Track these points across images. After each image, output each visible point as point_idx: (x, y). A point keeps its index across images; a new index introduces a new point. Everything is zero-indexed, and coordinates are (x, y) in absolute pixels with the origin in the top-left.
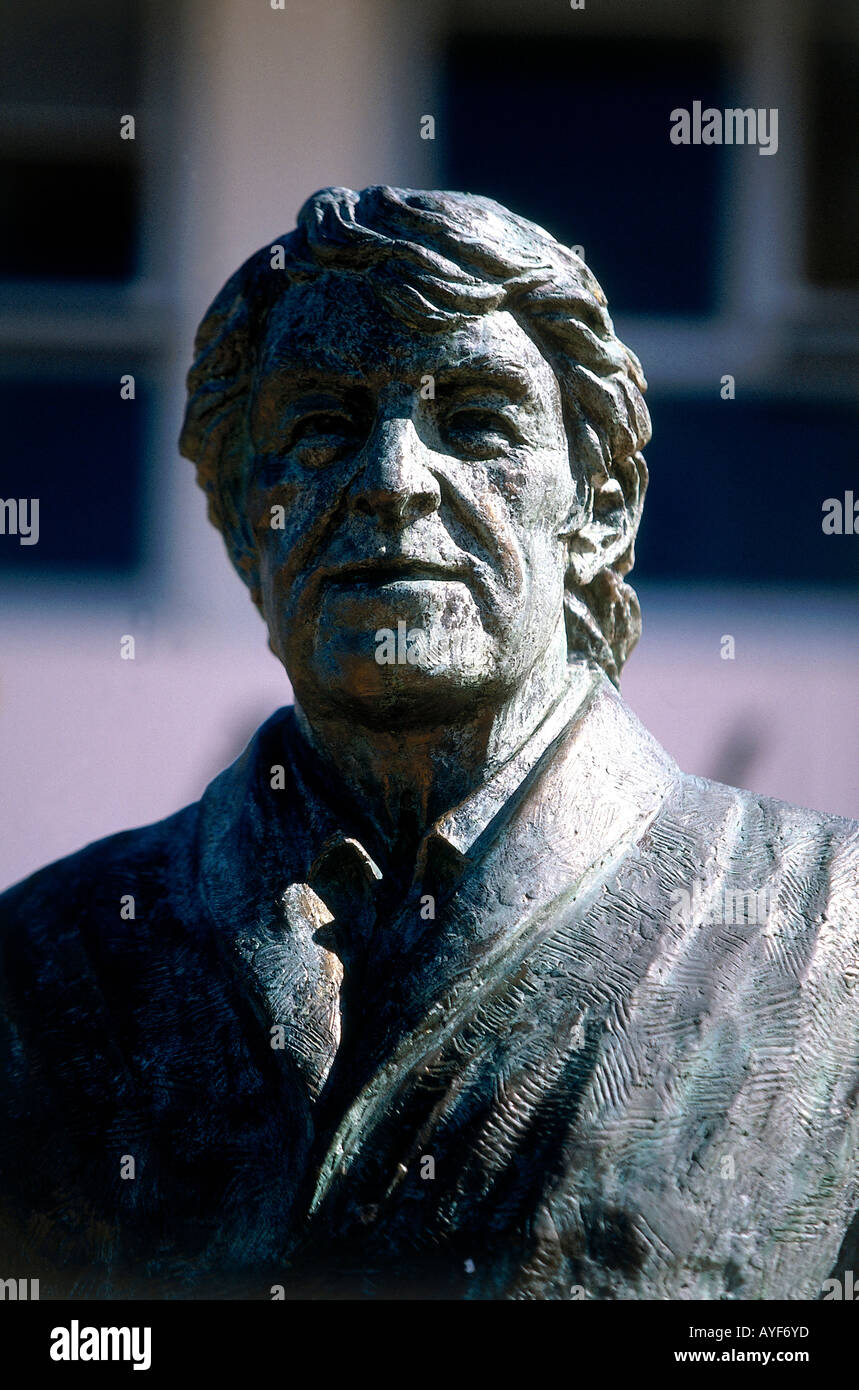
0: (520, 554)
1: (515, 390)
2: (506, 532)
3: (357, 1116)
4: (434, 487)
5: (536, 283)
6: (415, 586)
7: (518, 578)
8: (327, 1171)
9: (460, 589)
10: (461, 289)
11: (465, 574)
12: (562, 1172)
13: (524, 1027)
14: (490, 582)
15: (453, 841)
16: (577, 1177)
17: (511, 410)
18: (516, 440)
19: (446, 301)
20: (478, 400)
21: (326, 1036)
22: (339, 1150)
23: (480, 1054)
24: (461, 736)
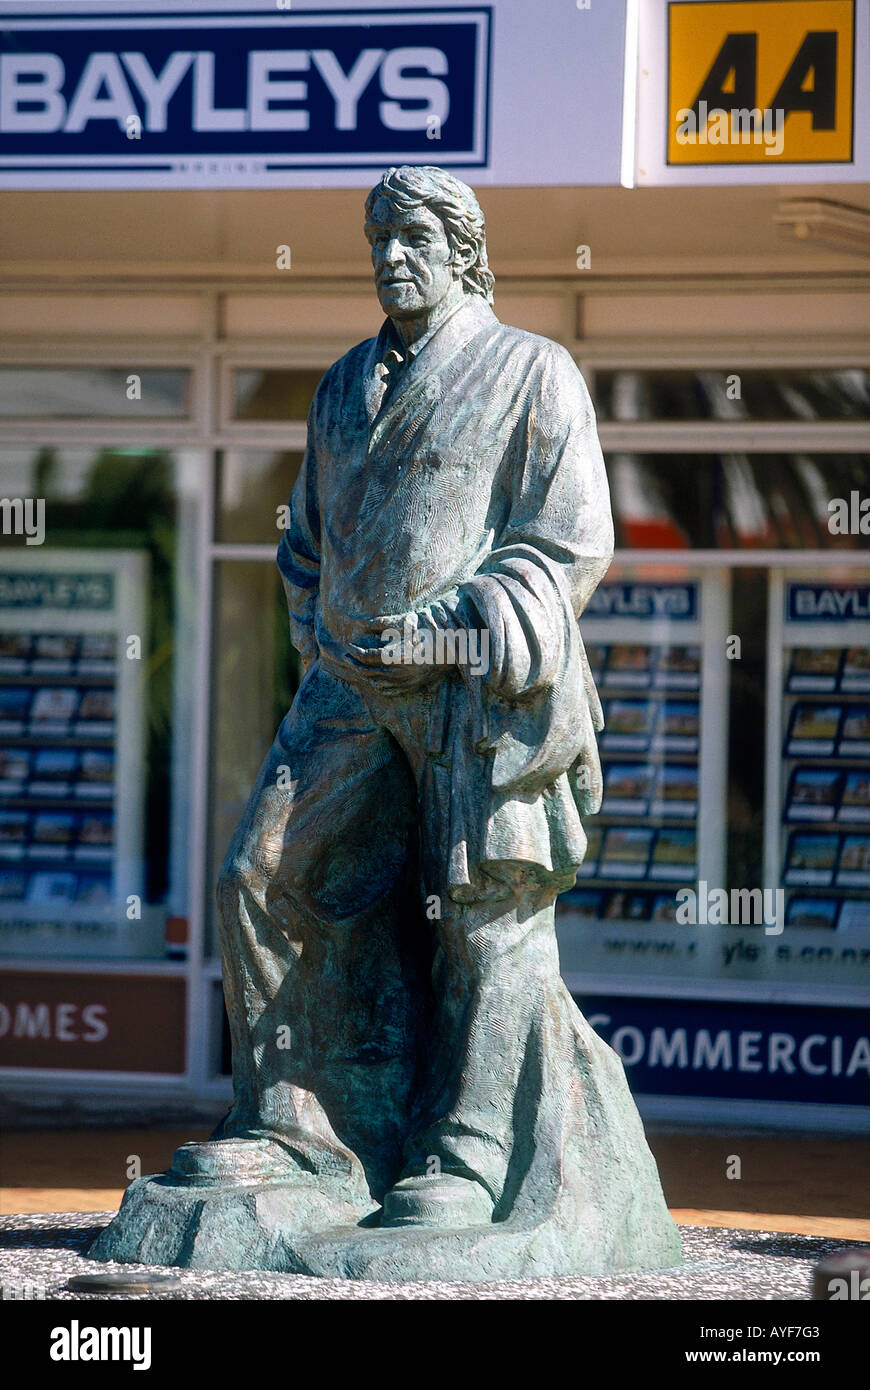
0: (430, 273)
1: (427, 229)
2: (425, 268)
3: (379, 428)
4: (403, 258)
5: (431, 198)
6: (397, 285)
7: (429, 279)
8: (372, 443)
9: (412, 284)
10: (408, 202)
11: (413, 280)
12: (421, 443)
13: (420, 404)
14: (420, 282)
15: (413, 352)
16: (425, 444)
17: (425, 234)
18: (429, 241)
19: (404, 206)
20: (416, 232)
21: (376, 407)
22: (375, 437)
23: (409, 411)
24: (420, 322)
